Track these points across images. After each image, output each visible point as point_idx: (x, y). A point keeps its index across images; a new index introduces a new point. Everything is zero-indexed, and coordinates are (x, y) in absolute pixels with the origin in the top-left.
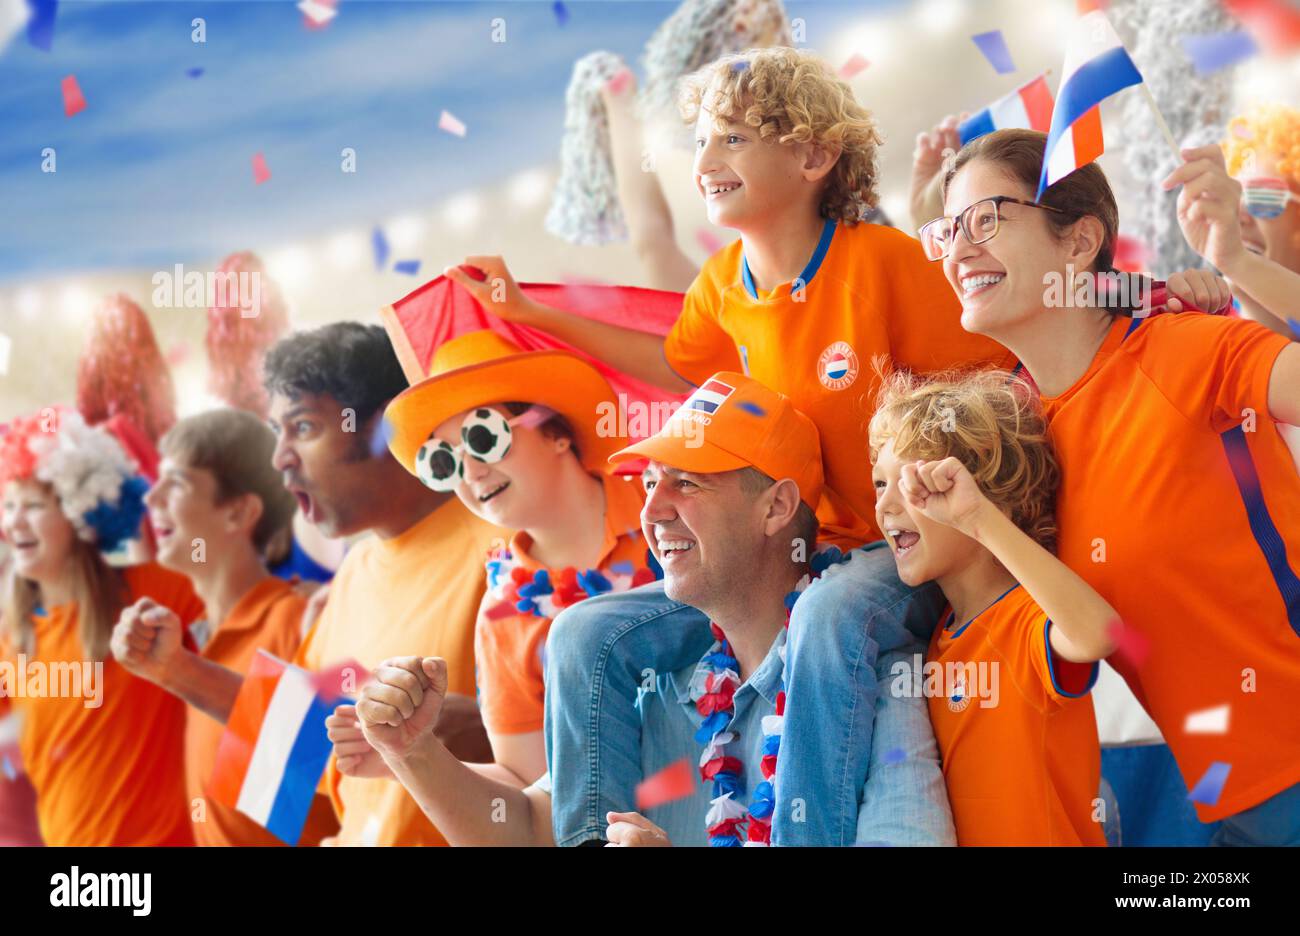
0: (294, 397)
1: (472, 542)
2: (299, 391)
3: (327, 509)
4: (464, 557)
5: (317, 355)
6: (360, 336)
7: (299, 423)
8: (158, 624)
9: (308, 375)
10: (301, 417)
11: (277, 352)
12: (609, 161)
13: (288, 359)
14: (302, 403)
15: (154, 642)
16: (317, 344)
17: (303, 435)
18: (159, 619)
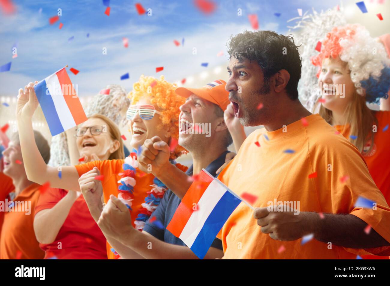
0: (240, 60)
1: (307, 139)
2: (243, 58)
3: (245, 112)
4: (302, 145)
5: (254, 43)
6: (275, 39)
7: (240, 72)
8: (160, 149)
9: (248, 52)
10: (241, 70)
11: (237, 38)
12: (68, 153)
13: (241, 42)
14: (244, 64)
15: (157, 156)
16: (255, 38)
17: (241, 78)
18: (161, 147)
